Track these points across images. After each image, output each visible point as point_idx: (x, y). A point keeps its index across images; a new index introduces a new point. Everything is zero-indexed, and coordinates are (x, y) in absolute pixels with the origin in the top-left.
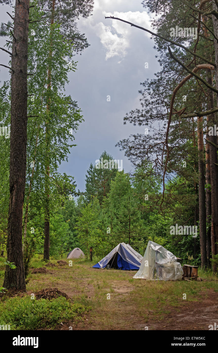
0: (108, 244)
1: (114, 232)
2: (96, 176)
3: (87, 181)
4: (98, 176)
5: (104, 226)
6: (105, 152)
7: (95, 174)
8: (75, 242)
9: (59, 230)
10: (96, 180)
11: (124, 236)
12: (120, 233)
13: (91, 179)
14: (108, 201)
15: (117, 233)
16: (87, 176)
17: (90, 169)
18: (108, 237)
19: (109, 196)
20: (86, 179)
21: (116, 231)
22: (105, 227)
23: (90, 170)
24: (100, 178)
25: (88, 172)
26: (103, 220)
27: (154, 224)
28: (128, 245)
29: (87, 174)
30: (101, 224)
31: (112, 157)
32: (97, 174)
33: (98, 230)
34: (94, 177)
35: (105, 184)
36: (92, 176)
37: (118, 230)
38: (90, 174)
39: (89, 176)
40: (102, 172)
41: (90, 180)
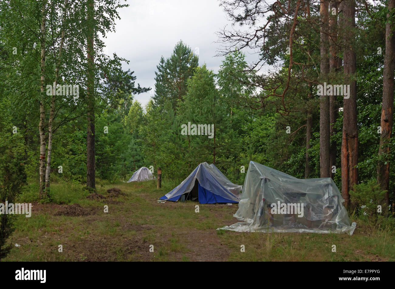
0: (183, 163)
1: (192, 147)
2: (169, 74)
3: (157, 80)
4: (172, 73)
5: (178, 138)
6: (181, 42)
7: (168, 70)
8: (143, 160)
9: (117, 144)
10: (169, 79)
11: (206, 152)
12: (200, 148)
13: (163, 76)
14: (184, 105)
15: (197, 148)
16: (156, 74)
17: (161, 64)
18: (184, 153)
19: (186, 99)
20: (156, 78)
21: (195, 145)
22: (180, 139)
23: (161, 66)
24: (174, 77)
25: (158, 68)
26: (177, 131)
27: (246, 136)
28: (212, 166)
29: (157, 71)
30: (175, 136)
31: (190, 48)
32: (170, 71)
33: (170, 143)
34: (166, 74)
35: (181, 83)
36: (163, 73)
37: (198, 143)
38: (160, 71)
39: (159, 73)
40: (177, 67)
41: (161, 78)
